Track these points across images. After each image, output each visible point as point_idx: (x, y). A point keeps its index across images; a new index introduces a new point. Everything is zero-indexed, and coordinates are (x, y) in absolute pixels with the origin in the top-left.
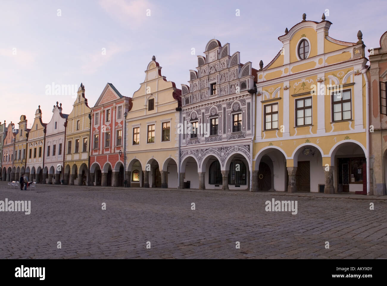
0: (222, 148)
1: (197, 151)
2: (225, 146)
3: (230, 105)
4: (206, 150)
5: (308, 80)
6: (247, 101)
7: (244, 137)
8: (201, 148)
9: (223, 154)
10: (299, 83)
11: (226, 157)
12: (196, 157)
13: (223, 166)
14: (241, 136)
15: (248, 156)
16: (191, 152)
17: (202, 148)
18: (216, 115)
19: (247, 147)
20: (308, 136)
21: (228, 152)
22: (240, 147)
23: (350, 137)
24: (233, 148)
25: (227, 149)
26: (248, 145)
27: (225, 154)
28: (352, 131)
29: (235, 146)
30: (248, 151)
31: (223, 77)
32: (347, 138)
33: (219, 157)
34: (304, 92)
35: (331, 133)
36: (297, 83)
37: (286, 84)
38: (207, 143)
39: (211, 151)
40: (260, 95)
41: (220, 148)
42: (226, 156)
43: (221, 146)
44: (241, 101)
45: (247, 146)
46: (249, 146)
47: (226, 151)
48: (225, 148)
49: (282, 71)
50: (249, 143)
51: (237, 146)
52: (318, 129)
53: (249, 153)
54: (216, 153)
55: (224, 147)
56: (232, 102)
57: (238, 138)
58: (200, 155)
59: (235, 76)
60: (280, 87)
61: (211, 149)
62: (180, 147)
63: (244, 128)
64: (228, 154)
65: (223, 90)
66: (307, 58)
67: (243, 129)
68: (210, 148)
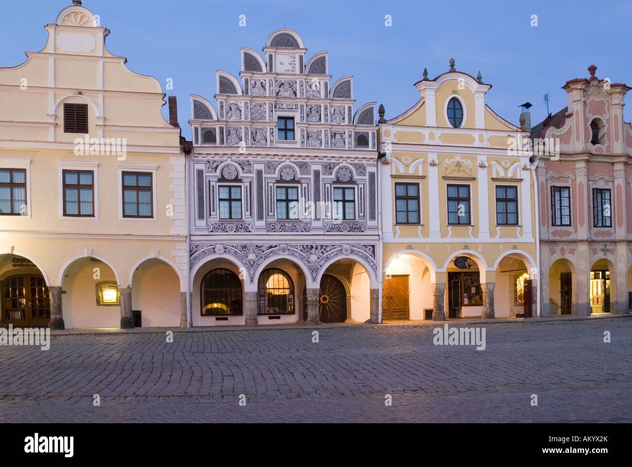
0: (312, 247)
1: (244, 247)
2: (319, 243)
3: (330, 168)
4: (271, 247)
5: (465, 160)
6: (369, 169)
7: (362, 231)
8: (254, 242)
9: (313, 258)
10: (451, 160)
11: (321, 264)
12: (241, 260)
13: (314, 279)
14: (354, 229)
15: (372, 264)
16: (225, 248)
17: (259, 243)
18: (293, 181)
19: (370, 249)
20: (467, 240)
21: (326, 254)
22: (354, 248)
23: (518, 247)
24: (339, 248)
25: (325, 249)
26: (371, 246)
27: (318, 258)
28: (520, 239)
29: (345, 246)
30: (371, 256)
31: (313, 112)
32: (515, 248)
33: (304, 263)
34: (460, 175)
35: (496, 239)
36: (450, 161)
37: (433, 157)
38: (269, 233)
39: (284, 250)
40: (388, 164)
41: (308, 246)
42: (323, 261)
43: (309, 243)
44: (355, 165)
45: (368, 247)
46: (373, 247)
47: (322, 253)
48: (319, 247)
49: (424, 135)
50: (373, 242)
51: (348, 246)
52: (480, 231)
53: (373, 259)
54: (297, 255)
55: (317, 246)
56: (335, 165)
57: (348, 231)
58: (252, 256)
59: (344, 119)
60: (423, 160)
61: (285, 246)
62: (190, 235)
63: (362, 214)
64: (327, 258)
65: (314, 137)
66: (461, 127)
67: (359, 216)
68: (280, 244)
